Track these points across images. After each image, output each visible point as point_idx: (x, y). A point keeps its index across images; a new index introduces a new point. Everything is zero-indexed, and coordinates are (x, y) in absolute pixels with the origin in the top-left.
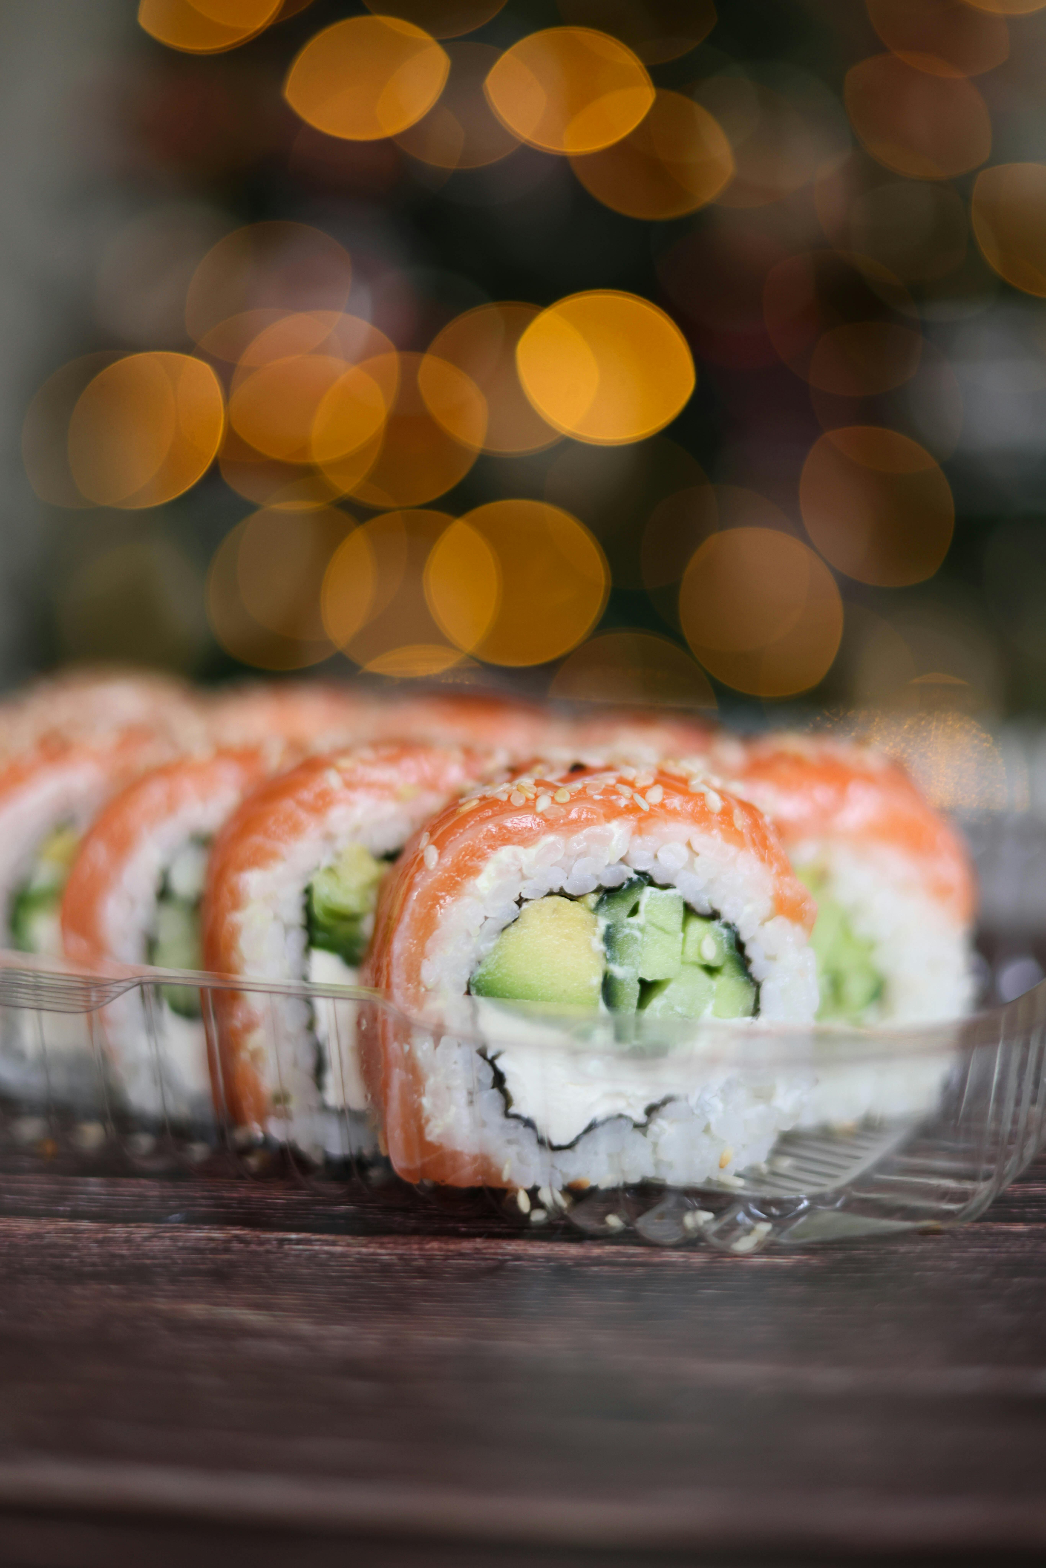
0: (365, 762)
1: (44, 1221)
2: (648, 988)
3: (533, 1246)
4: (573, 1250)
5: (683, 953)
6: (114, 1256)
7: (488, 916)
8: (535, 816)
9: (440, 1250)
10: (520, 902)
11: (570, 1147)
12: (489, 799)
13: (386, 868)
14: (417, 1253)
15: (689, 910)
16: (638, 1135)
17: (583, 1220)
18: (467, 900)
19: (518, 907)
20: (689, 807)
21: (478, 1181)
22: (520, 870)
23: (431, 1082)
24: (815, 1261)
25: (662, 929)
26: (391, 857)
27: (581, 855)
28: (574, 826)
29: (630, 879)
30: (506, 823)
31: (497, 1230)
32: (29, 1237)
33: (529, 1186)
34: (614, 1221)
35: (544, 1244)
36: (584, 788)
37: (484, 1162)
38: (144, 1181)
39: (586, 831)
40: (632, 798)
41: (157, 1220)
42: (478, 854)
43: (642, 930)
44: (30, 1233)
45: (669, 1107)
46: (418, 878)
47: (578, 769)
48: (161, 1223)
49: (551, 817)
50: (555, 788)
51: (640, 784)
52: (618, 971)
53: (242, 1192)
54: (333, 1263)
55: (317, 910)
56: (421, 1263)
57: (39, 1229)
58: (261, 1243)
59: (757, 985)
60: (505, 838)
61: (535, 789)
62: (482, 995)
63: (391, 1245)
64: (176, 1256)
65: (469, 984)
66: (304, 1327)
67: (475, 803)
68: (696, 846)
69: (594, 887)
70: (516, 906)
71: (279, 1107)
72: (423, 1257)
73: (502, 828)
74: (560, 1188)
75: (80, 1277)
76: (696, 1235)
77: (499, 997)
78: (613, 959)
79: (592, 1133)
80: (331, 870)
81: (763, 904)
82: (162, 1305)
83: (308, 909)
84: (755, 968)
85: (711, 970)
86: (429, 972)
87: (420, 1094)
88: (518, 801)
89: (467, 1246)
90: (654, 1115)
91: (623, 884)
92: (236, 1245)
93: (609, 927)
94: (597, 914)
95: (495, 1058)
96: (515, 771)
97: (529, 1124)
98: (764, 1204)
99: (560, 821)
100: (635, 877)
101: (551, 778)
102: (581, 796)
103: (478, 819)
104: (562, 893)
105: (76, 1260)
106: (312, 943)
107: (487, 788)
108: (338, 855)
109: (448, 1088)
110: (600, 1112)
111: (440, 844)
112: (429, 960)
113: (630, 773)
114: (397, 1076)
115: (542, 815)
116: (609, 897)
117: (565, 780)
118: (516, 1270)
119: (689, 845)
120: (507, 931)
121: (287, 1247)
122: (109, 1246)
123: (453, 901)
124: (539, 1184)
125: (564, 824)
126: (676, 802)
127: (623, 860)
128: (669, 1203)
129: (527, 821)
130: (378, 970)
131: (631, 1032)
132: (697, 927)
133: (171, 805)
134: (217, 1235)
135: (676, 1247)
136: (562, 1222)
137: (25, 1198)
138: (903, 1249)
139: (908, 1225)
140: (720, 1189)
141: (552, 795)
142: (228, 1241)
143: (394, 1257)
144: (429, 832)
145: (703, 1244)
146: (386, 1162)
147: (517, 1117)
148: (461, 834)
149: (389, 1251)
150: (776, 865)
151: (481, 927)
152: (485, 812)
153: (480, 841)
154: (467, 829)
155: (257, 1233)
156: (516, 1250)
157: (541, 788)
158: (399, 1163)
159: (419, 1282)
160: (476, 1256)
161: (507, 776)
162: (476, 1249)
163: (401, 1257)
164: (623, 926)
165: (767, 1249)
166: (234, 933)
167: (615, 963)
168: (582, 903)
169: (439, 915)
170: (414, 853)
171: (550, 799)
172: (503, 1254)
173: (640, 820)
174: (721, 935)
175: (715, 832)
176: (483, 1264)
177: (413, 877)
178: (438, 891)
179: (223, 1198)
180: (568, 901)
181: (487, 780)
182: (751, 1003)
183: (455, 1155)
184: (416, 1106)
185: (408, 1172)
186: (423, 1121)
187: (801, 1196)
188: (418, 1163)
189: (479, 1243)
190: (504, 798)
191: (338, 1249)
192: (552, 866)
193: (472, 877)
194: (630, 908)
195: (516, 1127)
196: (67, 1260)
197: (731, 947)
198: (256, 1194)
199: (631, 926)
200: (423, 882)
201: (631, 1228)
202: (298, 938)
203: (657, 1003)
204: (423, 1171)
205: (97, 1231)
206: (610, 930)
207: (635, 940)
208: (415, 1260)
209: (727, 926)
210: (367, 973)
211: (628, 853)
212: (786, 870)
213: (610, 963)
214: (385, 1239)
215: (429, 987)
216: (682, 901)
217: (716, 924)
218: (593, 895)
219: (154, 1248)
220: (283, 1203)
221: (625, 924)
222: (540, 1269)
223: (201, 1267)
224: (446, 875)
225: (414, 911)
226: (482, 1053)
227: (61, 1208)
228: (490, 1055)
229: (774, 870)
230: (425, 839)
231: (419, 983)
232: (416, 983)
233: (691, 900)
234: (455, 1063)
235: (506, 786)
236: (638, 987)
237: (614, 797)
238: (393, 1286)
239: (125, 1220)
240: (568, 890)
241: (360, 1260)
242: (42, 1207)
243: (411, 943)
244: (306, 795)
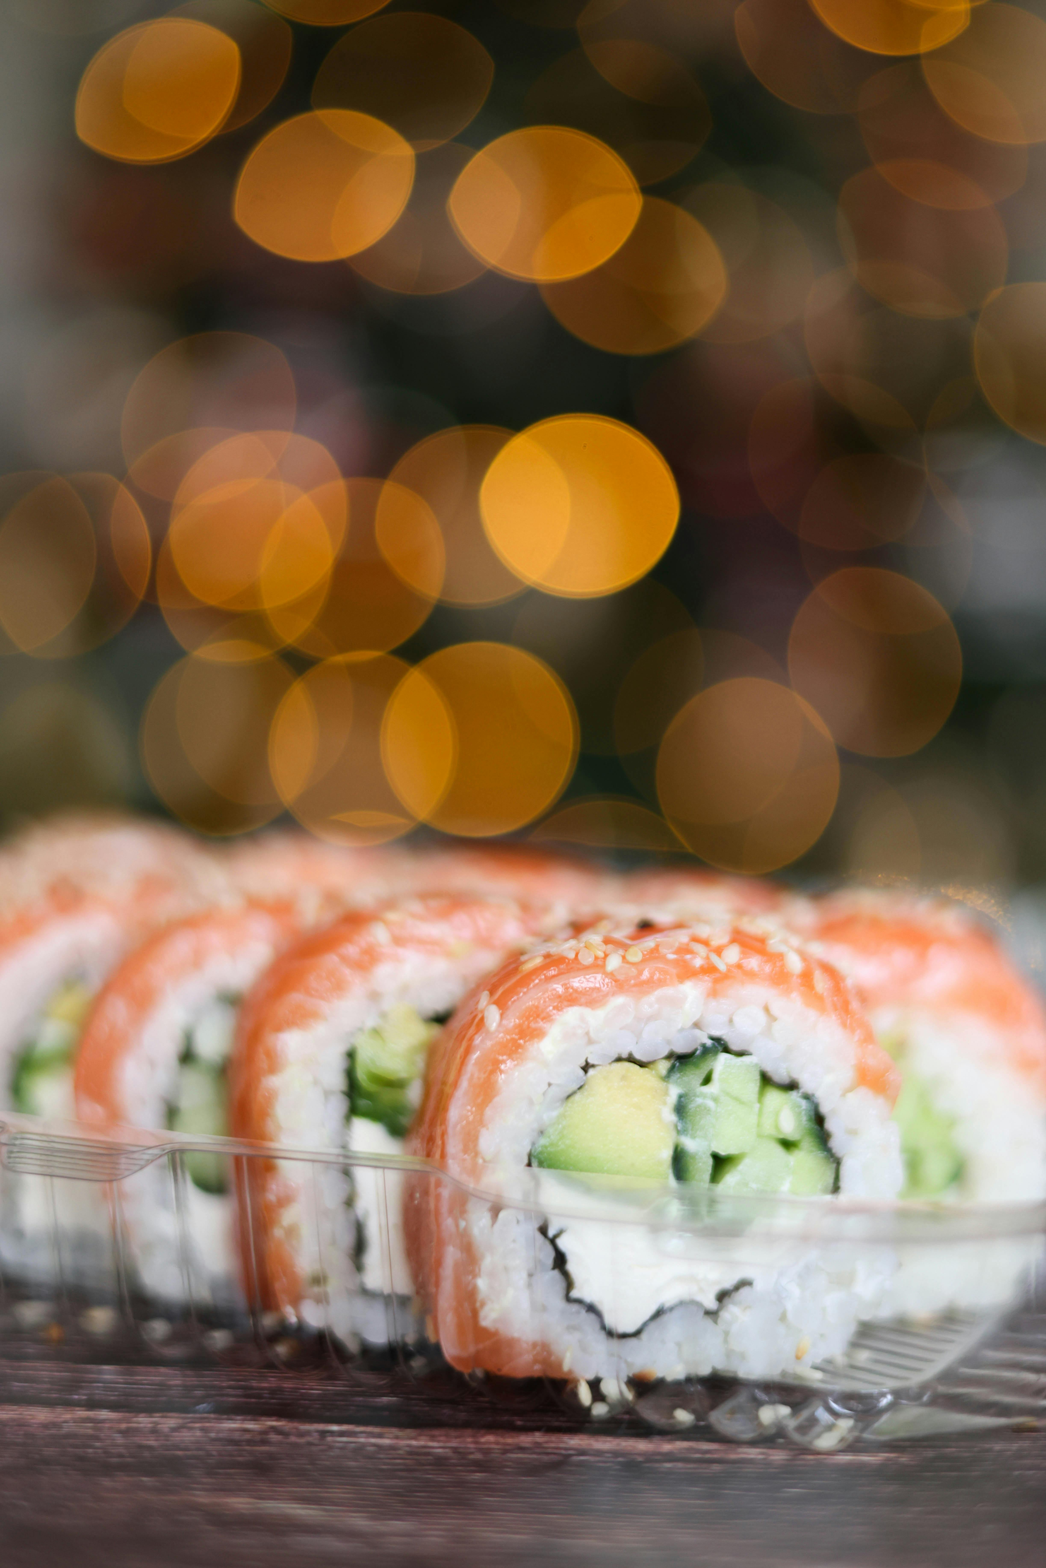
0: (414, 916)
1: (59, 1410)
2: (720, 1163)
3: (597, 1441)
4: (642, 1446)
5: (759, 1125)
6: (141, 1447)
7: (552, 1082)
8: (604, 976)
9: (497, 1443)
10: (586, 1068)
11: (637, 1334)
12: (554, 956)
13: (435, 1031)
14: (472, 1446)
15: (766, 1080)
16: (708, 1322)
17: (649, 1413)
18: (530, 1065)
19: (584, 1073)
20: (768, 968)
21: (537, 1370)
22: (587, 1033)
23: (487, 1263)
24: (904, 1459)
25: (737, 1099)
26: (441, 1019)
27: (650, 1018)
28: (644, 987)
29: (704, 1046)
30: (573, 982)
31: (557, 1424)
32: (45, 1426)
33: (591, 1376)
34: (683, 1416)
35: (609, 1439)
36: (657, 946)
37: (544, 1351)
38: (162, 1370)
39: (659, 992)
40: (708, 958)
41: (183, 1409)
42: (542, 1016)
43: (715, 1099)
44: (45, 1422)
45: (744, 1291)
46: (478, 1040)
47: (646, 927)
48: (188, 1412)
49: (621, 977)
50: (625, 947)
51: (715, 943)
52: (690, 1144)
53: (271, 1382)
54: (382, 1456)
55: (361, 1075)
56: (478, 1456)
57: (55, 1417)
58: (302, 1434)
59: (837, 1162)
60: (571, 999)
61: (604, 947)
62: (544, 1167)
63: (442, 1438)
64: (209, 1447)
65: (530, 1156)
66: (360, 1522)
67: (538, 961)
68: (775, 1010)
69: (665, 1052)
70: (582, 1072)
71: (316, 1289)
72: (480, 1450)
73: (566, 987)
74: (625, 1379)
75: (107, 1468)
76: (773, 1431)
77: (561, 1169)
78: (685, 1131)
79: (659, 1320)
80: (376, 1032)
81: (845, 1074)
82: (203, 1498)
83: (350, 1074)
84: (836, 1143)
85: (787, 1145)
86: (487, 1142)
87: (475, 1276)
88: (587, 959)
89: (525, 1440)
90: (726, 1301)
91: (696, 1050)
92: (274, 1437)
93: (681, 1097)
94: (667, 1082)
95: (556, 1236)
96: (578, 928)
97: (591, 1309)
98: (846, 1398)
99: (630, 981)
100: (709, 1043)
101: (619, 935)
102: (653, 955)
103: (543, 977)
104: (631, 1059)
105: (99, 1451)
106: (353, 1111)
107: (550, 944)
108: (383, 1015)
109: (506, 1269)
110: (669, 1297)
111: (502, 1004)
112: (488, 1129)
113: (704, 931)
114: (451, 1255)
115: (611, 975)
116: (681, 1063)
117: (634, 938)
118: (581, 1464)
119: (767, 1009)
120: (571, 1099)
121: (329, 1439)
122: (135, 1436)
123: (515, 1066)
124: (601, 1375)
125: (635, 985)
126: (753, 963)
127: (697, 1025)
128: (742, 1398)
129: (594, 980)
130: (430, 1140)
131: (704, 1210)
132: (774, 1097)
133: (197, 961)
134: (251, 1425)
135: (753, 1443)
136: (626, 1417)
137: (34, 1385)
138: (998, 1447)
139: (1002, 1421)
140: (796, 1382)
141: (623, 954)
142: (265, 1432)
143: (447, 1450)
144: (488, 990)
145: (781, 1441)
146: (437, 1348)
147: (579, 1301)
148: (525, 993)
149: (441, 1444)
150: (858, 1032)
151: (544, 1094)
152: (551, 970)
153: (545, 1002)
154: (531, 988)
155: (296, 1425)
156: (580, 1445)
157: (610, 947)
158: (450, 1350)
159: (478, 1476)
160: (538, 1450)
161: (569, 932)
162: (536, 1443)
163: (455, 1450)
164: (695, 1095)
165: (853, 1446)
166: (270, 1099)
167: (687, 1135)
168: (652, 1069)
169: (500, 1081)
170: (471, 1013)
171: (621, 958)
172: (566, 1449)
173: (716, 981)
174: (800, 1107)
175: (795, 995)
176: (545, 1458)
177: (471, 1039)
178: (499, 1054)
179: (252, 1388)
180: (638, 1067)
181: (548, 938)
182: (830, 1180)
183: (511, 1343)
184: (470, 1288)
185: (459, 1359)
186: (478, 1304)
187: (885, 1390)
188: (472, 1349)
189: (538, 1437)
190: (572, 955)
191: (386, 1442)
192: (621, 1029)
193: (536, 1040)
194: (703, 1076)
195: (578, 1313)
196: (90, 1450)
197: (810, 1120)
198: (287, 1385)
199: (704, 1096)
200: (482, 1045)
201: (702, 1423)
202: (338, 1105)
203: (731, 1179)
204: (476, 1359)
205: (120, 1421)
206: (682, 1099)
207: (708, 1110)
208: (472, 1453)
209: (807, 1097)
210: (416, 1143)
211: (702, 1016)
212: (869, 1038)
213: (682, 1134)
214: (436, 1432)
215: (488, 1158)
216: (759, 1069)
217: (794, 1095)
218: (664, 1061)
219: (185, 1439)
220: (319, 1394)
221: (698, 1093)
222: (608, 1465)
223: (240, 1459)
224: (508, 1037)
225: (472, 1075)
226: (543, 1230)
227: (76, 1397)
228: (551, 1233)
229: (856, 1038)
230: (484, 998)
231: (477, 1154)
232: (473, 1154)
233: (769, 1069)
234: (514, 1241)
235: (572, 943)
236: (710, 1162)
237: (688, 957)
238: (449, 1480)
239: (149, 1409)
240: (638, 1056)
241: (411, 1453)
242: (54, 1395)
243: (468, 1111)
244: (351, 950)
